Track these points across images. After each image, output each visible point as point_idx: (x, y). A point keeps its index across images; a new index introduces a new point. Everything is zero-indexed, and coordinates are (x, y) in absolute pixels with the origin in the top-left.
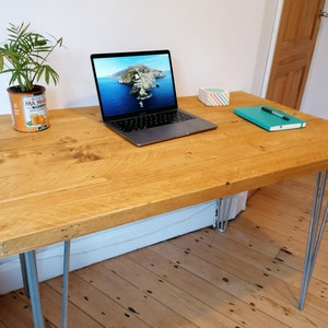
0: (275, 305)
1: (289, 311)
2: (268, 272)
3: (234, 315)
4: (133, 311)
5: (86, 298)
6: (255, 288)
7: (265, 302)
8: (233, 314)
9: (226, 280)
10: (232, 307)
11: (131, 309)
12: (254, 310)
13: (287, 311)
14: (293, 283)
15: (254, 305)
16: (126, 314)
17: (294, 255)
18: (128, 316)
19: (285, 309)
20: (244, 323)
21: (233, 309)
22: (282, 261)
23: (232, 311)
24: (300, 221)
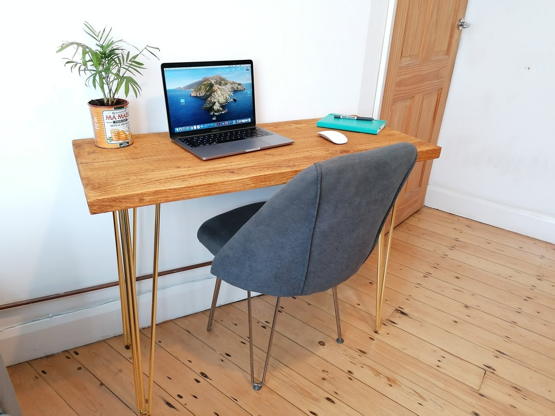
0: (378, 374)
1: (394, 382)
2: (376, 335)
3: (326, 385)
4: (206, 377)
6: (356, 355)
7: (366, 370)
8: (325, 382)
9: (322, 343)
10: (324, 375)
11: (203, 374)
12: (351, 379)
13: (391, 382)
14: (404, 349)
15: (352, 373)
16: (196, 380)
17: (410, 316)
18: (198, 381)
19: (389, 379)
20: (336, 393)
21: (326, 377)
22: (394, 323)
23: (324, 379)
24: (425, 277)
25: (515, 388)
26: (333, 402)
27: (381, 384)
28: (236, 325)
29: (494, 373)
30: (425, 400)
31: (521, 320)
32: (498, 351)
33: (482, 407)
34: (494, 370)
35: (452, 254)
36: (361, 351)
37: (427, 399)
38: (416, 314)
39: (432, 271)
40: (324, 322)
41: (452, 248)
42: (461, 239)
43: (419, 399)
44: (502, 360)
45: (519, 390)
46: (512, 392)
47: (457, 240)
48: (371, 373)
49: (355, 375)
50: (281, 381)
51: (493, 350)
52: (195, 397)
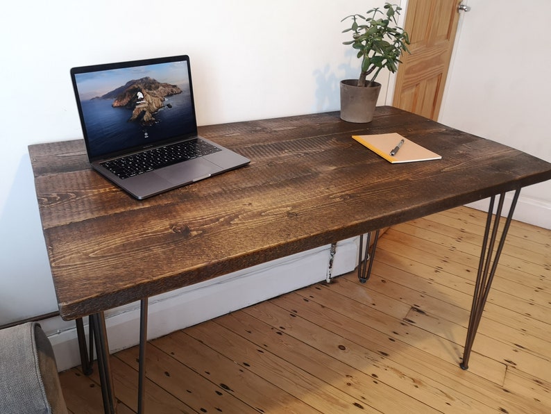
0: (403, 375)
1: (420, 383)
2: (395, 336)
3: (352, 390)
4: (227, 388)
5: (167, 374)
6: (378, 357)
7: (390, 372)
8: (351, 388)
9: (342, 348)
10: (349, 380)
11: (224, 386)
12: (376, 383)
13: (417, 383)
14: (425, 348)
15: (377, 377)
16: (217, 392)
17: (427, 314)
18: (220, 394)
19: (414, 381)
20: (364, 398)
21: (351, 382)
22: (413, 322)
23: (349, 384)
24: (436, 271)
25: (537, 381)
26: (361, 407)
27: (407, 386)
28: (250, 332)
29: (515, 368)
30: (452, 399)
31: (534, 311)
32: (517, 345)
33: (508, 402)
34: (515, 364)
35: (459, 246)
36: (383, 353)
37: (453, 397)
38: (432, 312)
39: (442, 265)
40: (341, 325)
41: (459, 239)
42: (466, 230)
43: (447, 398)
44: (521, 353)
45: (541, 383)
46: (535, 385)
47: (462, 231)
48: (396, 376)
49: (380, 378)
50: (305, 389)
51: (511, 344)
52: (218, 410)
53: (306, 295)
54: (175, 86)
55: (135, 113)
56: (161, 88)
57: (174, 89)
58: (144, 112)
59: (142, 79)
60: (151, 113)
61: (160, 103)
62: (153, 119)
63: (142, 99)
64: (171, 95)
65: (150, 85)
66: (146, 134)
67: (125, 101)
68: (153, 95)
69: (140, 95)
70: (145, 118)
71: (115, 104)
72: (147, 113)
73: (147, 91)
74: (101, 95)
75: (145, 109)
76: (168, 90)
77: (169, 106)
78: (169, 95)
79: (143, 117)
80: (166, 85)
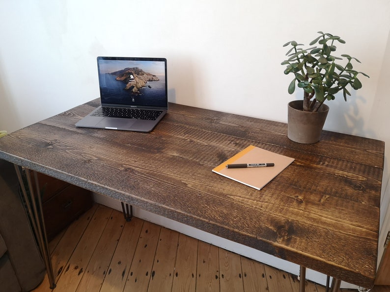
53: (268, 272)
54: (154, 76)
55: (128, 86)
56: (145, 75)
57: (154, 78)
58: (133, 87)
59: (134, 68)
60: (138, 88)
61: (144, 84)
62: (139, 92)
63: (133, 79)
64: (152, 81)
65: (138, 72)
66: (133, 99)
67: (123, 78)
68: (140, 78)
69: (132, 77)
70: (133, 90)
71: (117, 79)
72: (135, 88)
73: (136, 75)
74: (110, 73)
75: (134, 85)
76: (150, 77)
77: (149, 87)
78: (149, 80)
79: (132, 89)
80: (149, 74)
